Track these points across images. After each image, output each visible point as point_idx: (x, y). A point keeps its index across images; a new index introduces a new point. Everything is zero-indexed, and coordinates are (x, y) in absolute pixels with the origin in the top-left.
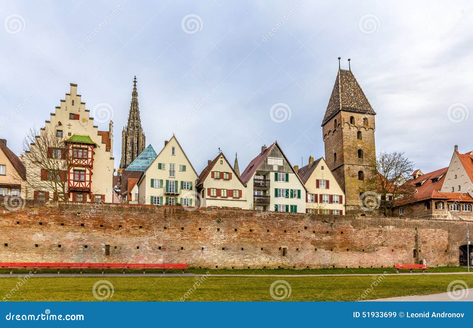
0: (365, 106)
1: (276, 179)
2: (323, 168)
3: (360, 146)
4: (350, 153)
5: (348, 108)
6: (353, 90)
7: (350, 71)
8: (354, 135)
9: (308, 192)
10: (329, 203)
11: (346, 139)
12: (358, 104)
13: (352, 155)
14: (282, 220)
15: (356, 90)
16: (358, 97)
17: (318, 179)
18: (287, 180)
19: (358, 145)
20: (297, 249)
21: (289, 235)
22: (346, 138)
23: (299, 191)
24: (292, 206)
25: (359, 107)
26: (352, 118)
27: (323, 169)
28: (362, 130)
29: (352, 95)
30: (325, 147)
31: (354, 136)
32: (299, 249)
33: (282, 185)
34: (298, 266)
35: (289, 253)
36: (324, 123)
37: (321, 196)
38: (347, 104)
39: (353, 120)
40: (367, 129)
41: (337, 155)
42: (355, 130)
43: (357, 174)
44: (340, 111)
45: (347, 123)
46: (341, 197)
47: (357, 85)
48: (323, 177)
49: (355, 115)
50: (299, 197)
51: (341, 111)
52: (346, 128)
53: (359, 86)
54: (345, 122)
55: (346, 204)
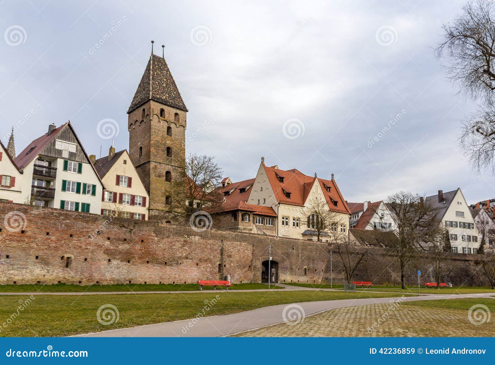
0: (177, 100)
1: (65, 168)
2: (125, 162)
3: (169, 143)
4: (158, 150)
5: (159, 99)
6: (165, 80)
7: (163, 59)
8: (163, 130)
9: (106, 189)
10: (131, 205)
11: (154, 133)
12: (169, 96)
13: (160, 151)
14: (68, 221)
15: (169, 81)
16: (170, 89)
17: (119, 174)
18: (80, 171)
19: (167, 142)
20: (86, 259)
21: (77, 240)
22: (155, 132)
23: (94, 187)
24: (83, 204)
25: (171, 100)
26: (162, 111)
27: (126, 164)
28: (173, 126)
29: (164, 85)
30: (130, 139)
31: (163, 131)
32: (88, 260)
33: (72, 177)
34: (85, 281)
35: (74, 264)
36: (131, 110)
37: (121, 195)
38: (157, 94)
39: (163, 113)
40: (178, 126)
41: (142, 150)
42: (166, 125)
43: (165, 174)
44: (150, 100)
45: (157, 115)
46: (144, 199)
47: (169, 76)
48: (125, 173)
49: (166, 108)
50: (94, 193)
51: (151, 101)
52: (155, 120)
53: (172, 78)
54: (155, 113)
55: (149, 207)
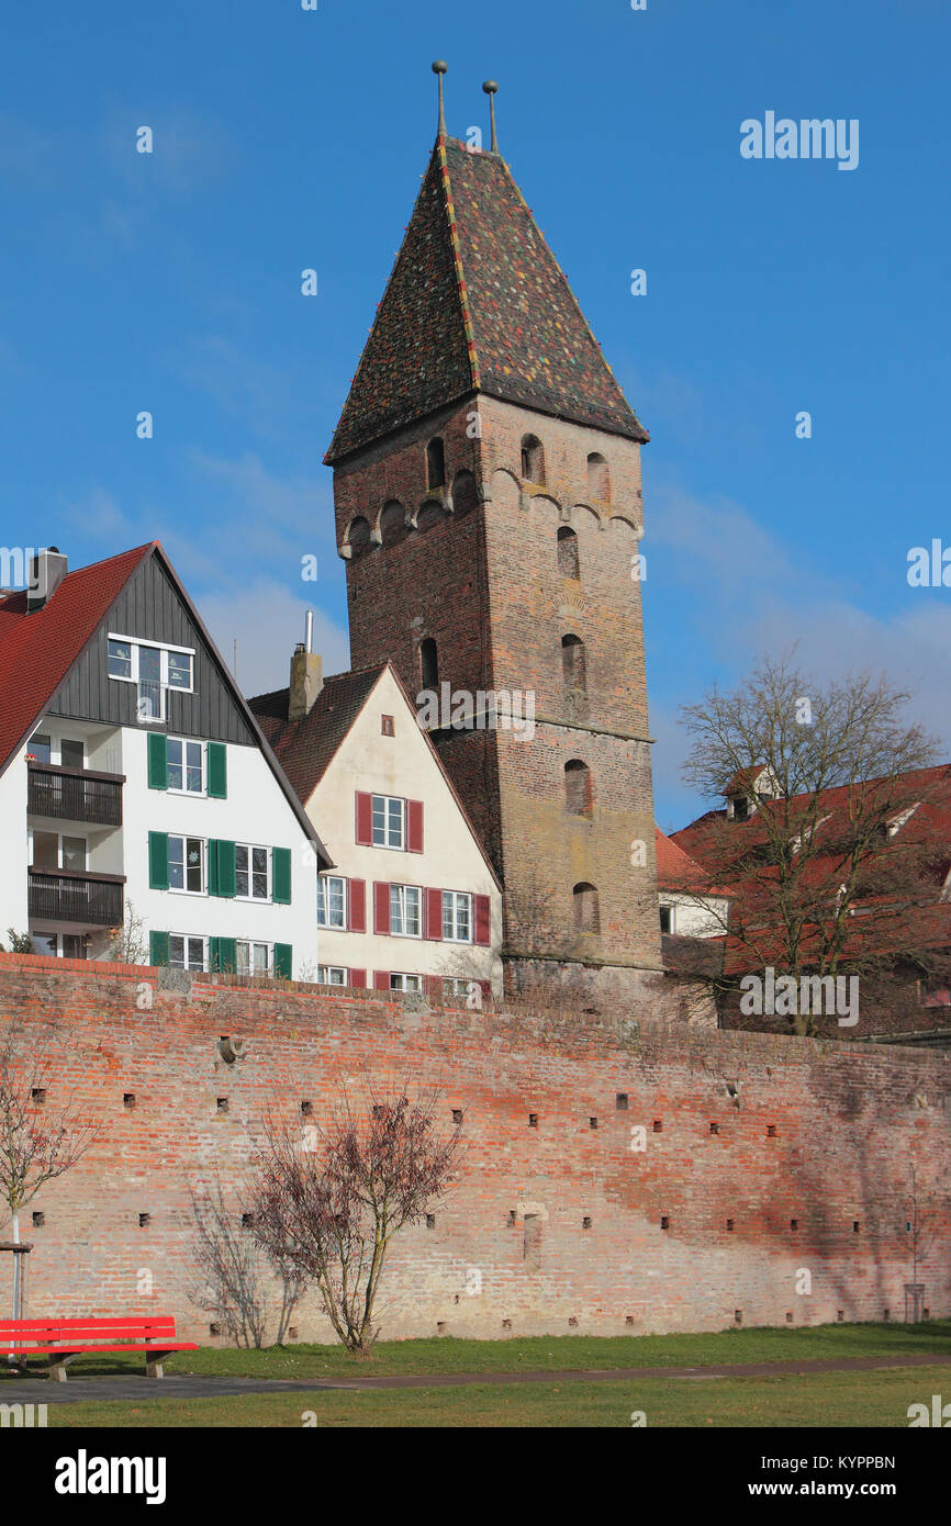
0: (590, 383)
1: (160, 777)
2: (388, 727)
3: (570, 617)
4: (526, 653)
5: (512, 384)
8: (544, 547)
9: (333, 867)
10: (425, 938)
11: (501, 568)
12: (556, 366)
13: (534, 661)
16: (550, 322)
17: (367, 790)
18: (218, 788)
19: (564, 610)
22: (505, 562)
23: (283, 857)
25: (564, 383)
26: (531, 443)
27: (391, 734)
28: (580, 521)
29: (523, 306)
31: (543, 554)
33: (186, 814)
37: (383, 890)
38: (506, 360)
39: (534, 458)
40: (605, 519)
41: (440, 654)
42: (552, 519)
43: (561, 774)
44: (476, 392)
45: (509, 472)
46: (483, 903)
48: (390, 778)
49: (550, 431)
50: (283, 894)
51: (481, 399)
52: (503, 499)
54: (500, 463)
55: (506, 945)
